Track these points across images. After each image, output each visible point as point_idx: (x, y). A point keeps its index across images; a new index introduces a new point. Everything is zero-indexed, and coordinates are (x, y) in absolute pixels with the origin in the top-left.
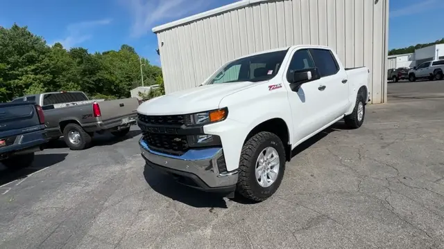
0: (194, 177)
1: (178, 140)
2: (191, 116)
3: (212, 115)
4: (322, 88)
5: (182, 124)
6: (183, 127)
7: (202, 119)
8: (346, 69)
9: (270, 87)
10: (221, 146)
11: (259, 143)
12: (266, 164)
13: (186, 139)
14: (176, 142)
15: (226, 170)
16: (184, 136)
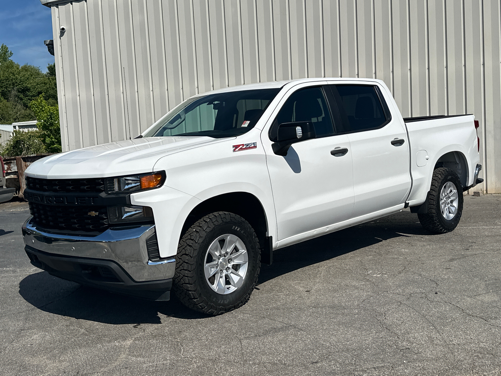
0: (113, 266)
1: (94, 214)
2: (116, 181)
3: (144, 179)
4: (340, 152)
5: (102, 191)
6: (103, 195)
7: (130, 186)
8: (406, 120)
9: (236, 147)
10: (153, 222)
11: (212, 226)
12: (224, 260)
13: (106, 214)
14: (91, 217)
15: (159, 257)
16: (102, 207)
